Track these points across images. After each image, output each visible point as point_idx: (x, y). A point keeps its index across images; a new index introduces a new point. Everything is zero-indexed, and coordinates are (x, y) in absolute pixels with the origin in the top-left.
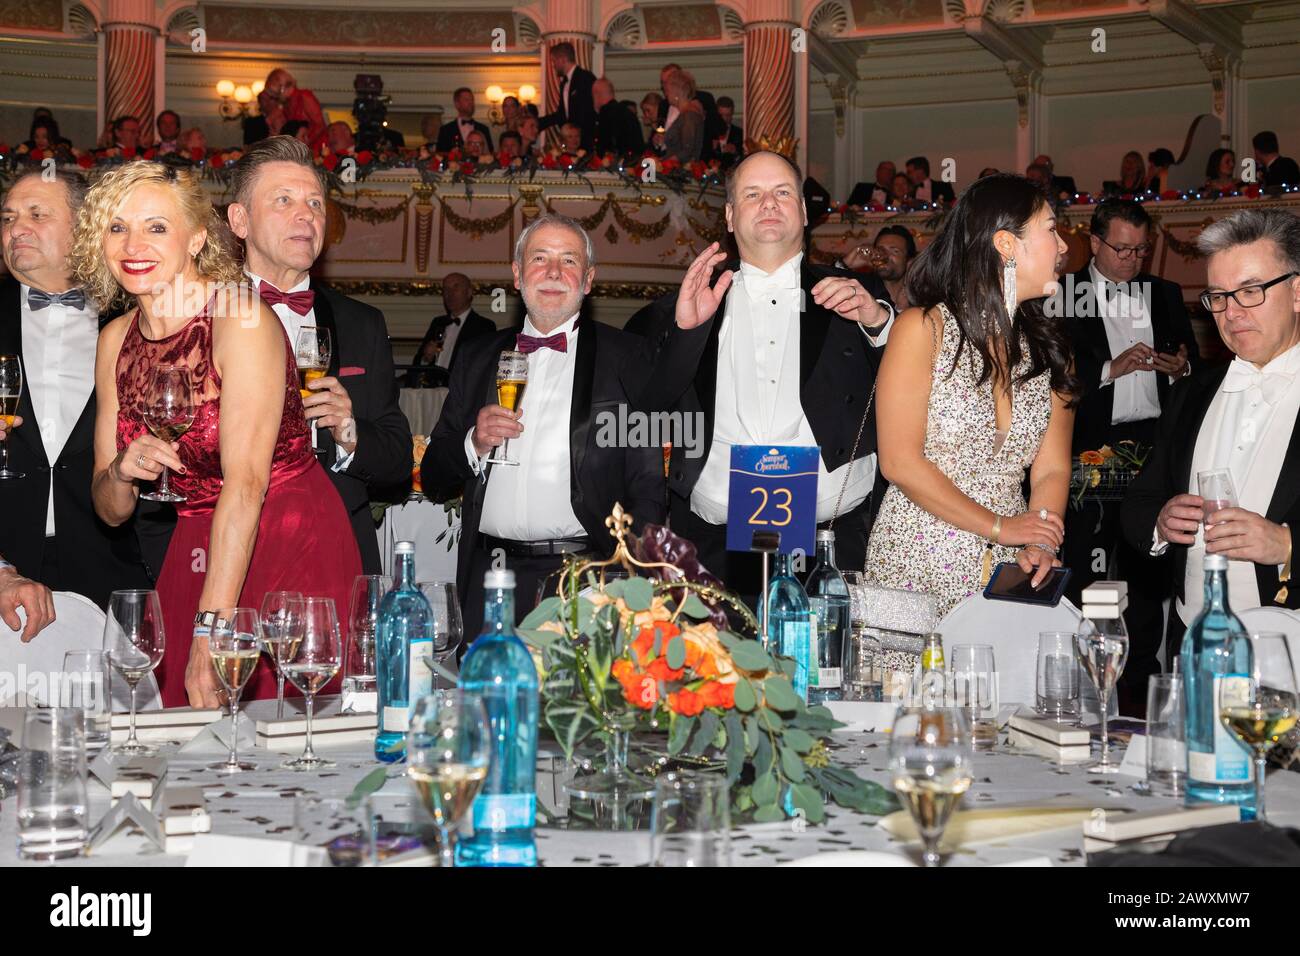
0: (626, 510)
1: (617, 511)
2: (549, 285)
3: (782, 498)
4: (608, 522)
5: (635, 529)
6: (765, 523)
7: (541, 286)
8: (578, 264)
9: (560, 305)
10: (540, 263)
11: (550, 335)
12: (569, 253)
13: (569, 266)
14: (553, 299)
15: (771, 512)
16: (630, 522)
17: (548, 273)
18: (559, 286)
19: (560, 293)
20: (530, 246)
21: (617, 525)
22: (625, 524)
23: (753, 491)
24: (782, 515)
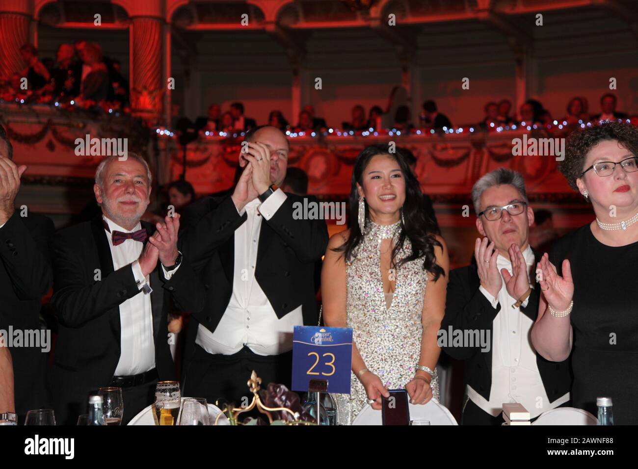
0: (258, 376)
1: (253, 376)
2: (127, 198)
3: (329, 359)
4: (249, 383)
5: (263, 387)
6: (318, 374)
7: (121, 199)
8: (145, 184)
9: (134, 211)
10: (118, 184)
11: (133, 231)
12: (139, 176)
13: (138, 185)
14: (132, 207)
15: (321, 367)
16: (260, 383)
17: (126, 189)
18: (134, 198)
19: (134, 203)
20: (110, 172)
21: (254, 385)
22: (258, 384)
23: (309, 354)
24: (329, 369)
